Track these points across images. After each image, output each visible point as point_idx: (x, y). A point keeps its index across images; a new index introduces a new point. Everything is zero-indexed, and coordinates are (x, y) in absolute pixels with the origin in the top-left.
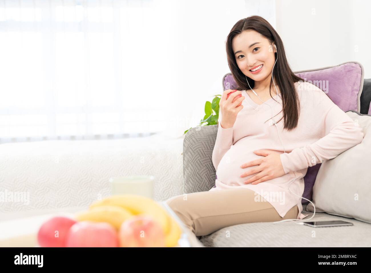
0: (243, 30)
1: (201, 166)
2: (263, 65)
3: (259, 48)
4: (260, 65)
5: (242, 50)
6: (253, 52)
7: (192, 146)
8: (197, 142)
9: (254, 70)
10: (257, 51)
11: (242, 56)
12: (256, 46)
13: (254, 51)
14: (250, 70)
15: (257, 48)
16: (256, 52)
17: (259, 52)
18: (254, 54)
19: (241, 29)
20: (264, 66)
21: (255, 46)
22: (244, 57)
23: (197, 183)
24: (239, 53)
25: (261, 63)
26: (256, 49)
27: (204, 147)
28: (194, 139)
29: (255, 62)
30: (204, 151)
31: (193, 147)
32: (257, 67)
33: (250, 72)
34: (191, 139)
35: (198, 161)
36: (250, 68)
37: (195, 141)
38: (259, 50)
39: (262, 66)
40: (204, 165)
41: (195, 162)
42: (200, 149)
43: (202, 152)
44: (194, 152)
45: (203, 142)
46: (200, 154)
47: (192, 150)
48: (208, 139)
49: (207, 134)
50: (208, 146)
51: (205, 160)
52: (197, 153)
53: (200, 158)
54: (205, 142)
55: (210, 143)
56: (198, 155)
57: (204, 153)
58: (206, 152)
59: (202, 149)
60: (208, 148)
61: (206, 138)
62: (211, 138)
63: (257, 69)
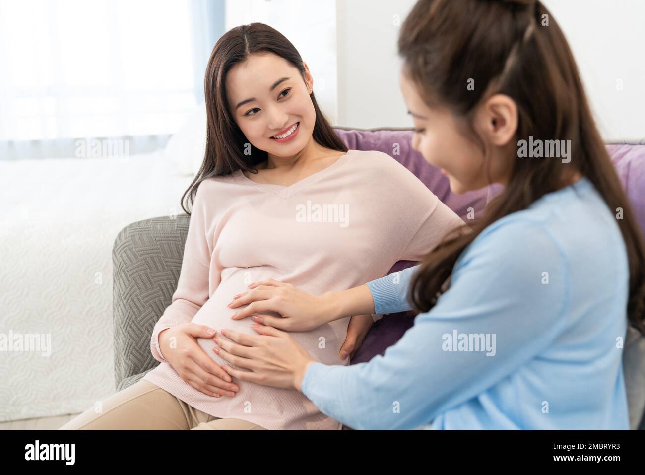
1: (141, 308)
2: (298, 123)
3: (289, 90)
4: (294, 125)
5: (256, 97)
6: (278, 99)
7: (127, 267)
8: (134, 260)
10: (288, 96)
11: (256, 110)
13: (282, 96)
14: (272, 138)
15: (286, 90)
16: (286, 98)
17: (290, 97)
18: (281, 102)
20: (301, 125)
21: (283, 87)
22: (260, 112)
23: (131, 340)
24: (249, 103)
25: (296, 120)
26: (285, 93)
27: (150, 268)
28: (129, 252)
30: (149, 275)
31: (128, 269)
33: (272, 140)
34: (125, 252)
35: (135, 299)
36: (272, 134)
37: (132, 257)
38: (290, 94)
39: (296, 126)
41: (130, 300)
42: (141, 273)
43: (145, 278)
44: (128, 280)
45: (148, 259)
46: (141, 284)
47: (126, 276)
48: (159, 249)
49: (157, 239)
50: (158, 264)
51: (151, 294)
52: (134, 282)
53: (138, 291)
54: (152, 258)
55: (163, 257)
56: (136, 287)
57: (150, 281)
58: (153, 278)
59: (146, 274)
60: (160, 267)
61: (155, 247)
62: (166, 246)
63: (289, 133)
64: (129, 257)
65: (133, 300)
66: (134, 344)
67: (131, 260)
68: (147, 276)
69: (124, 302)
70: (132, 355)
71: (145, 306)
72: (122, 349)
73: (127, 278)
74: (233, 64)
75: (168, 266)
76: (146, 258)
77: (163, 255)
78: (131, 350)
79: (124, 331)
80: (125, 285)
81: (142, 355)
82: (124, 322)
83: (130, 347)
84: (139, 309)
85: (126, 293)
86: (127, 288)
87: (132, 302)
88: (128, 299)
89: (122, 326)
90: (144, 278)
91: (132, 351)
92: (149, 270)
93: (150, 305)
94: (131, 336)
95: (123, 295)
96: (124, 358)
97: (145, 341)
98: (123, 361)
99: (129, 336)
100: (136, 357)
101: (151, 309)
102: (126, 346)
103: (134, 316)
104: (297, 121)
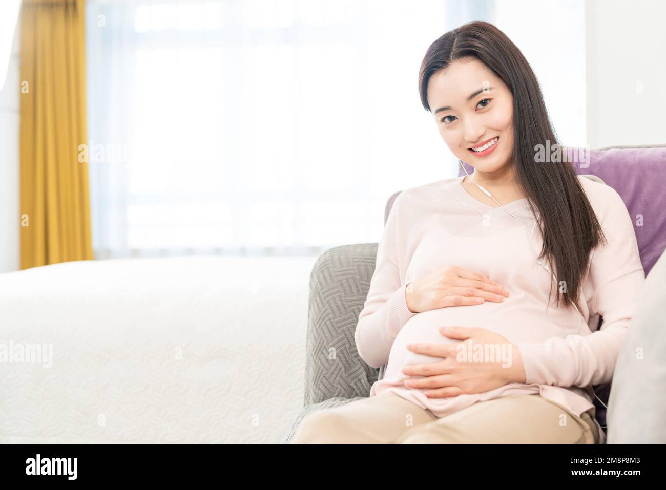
0: (452, 60)
1: (334, 333)
2: (498, 138)
3: (490, 100)
4: (494, 139)
5: (452, 105)
6: (477, 109)
7: (322, 289)
8: (330, 282)
9: (480, 149)
10: (486, 108)
11: (452, 118)
12: (482, 96)
13: (480, 106)
14: (471, 150)
15: (486, 100)
16: (483, 110)
17: (491, 108)
18: (479, 113)
19: (448, 58)
20: (500, 140)
22: (456, 121)
23: (322, 367)
24: (444, 111)
25: (495, 134)
26: (484, 103)
27: (345, 291)
28: (326, 272)
29: (481, 132)
30: (343, 299)
31: (323, 291)
32: (486, 142)
33: (469, 153)
34: (322, 272)
35: (328, 323)
36: (470, 146)
37: (328, 278)
38: (490, 104)
39: (496, 140)
40: (339, 331)
41: (323, 324)
42: (335, 295)
43: (339, 302)
44: (322, 303)
45: (343, 281)
46: (335, 308)
47: (320, 298)
48: (355, 270)
49: (355, 260)
50: (354, 288)
51: (345, 320)
52: (327, 304)
53: (332, 315)
54: (348, 280)
55: (360, 280)
56: (329, 310)
57: (343, 305)
58: (347, 302)
59: (340, 297)
60: (355, 291)
61: (351, 268)
62: (362, 268)
63: (486, 147)
64: (325, 278)
65: (326, 324)
66: (325, 371)
67: (327, 282)
68: (341, 300)
69: (317, 326)
70: (321, 384)
71: (338, 331)
72: (311, 378)
73: (321, 300)
74: (436, 71)
75: (362, 289)
76: (342, 280)
77: (359, 277)
78: (321, 378)
79: (315, 358)
80: (319, 308)
81: (332, 385)
82: (316, 348)
83: (320, 375)
84: (332, 335)
85: (319, 317)
86: (320, 311)
87: (325, 327)
88: (321, 324)
89: (313, 353)
90: (337, 302)
91: (321, 380)
92: (343, 293)
93: (343, 331)
94: (322, 363)
95: (316, 319)
96: (314, 387)
97: (335, 370)
98: (311, 390)
99: (319, 362)
100: (326, 387)
101: (344, 335)
102: (316, 374)
103: (325, 342)
104: (497, 136)
